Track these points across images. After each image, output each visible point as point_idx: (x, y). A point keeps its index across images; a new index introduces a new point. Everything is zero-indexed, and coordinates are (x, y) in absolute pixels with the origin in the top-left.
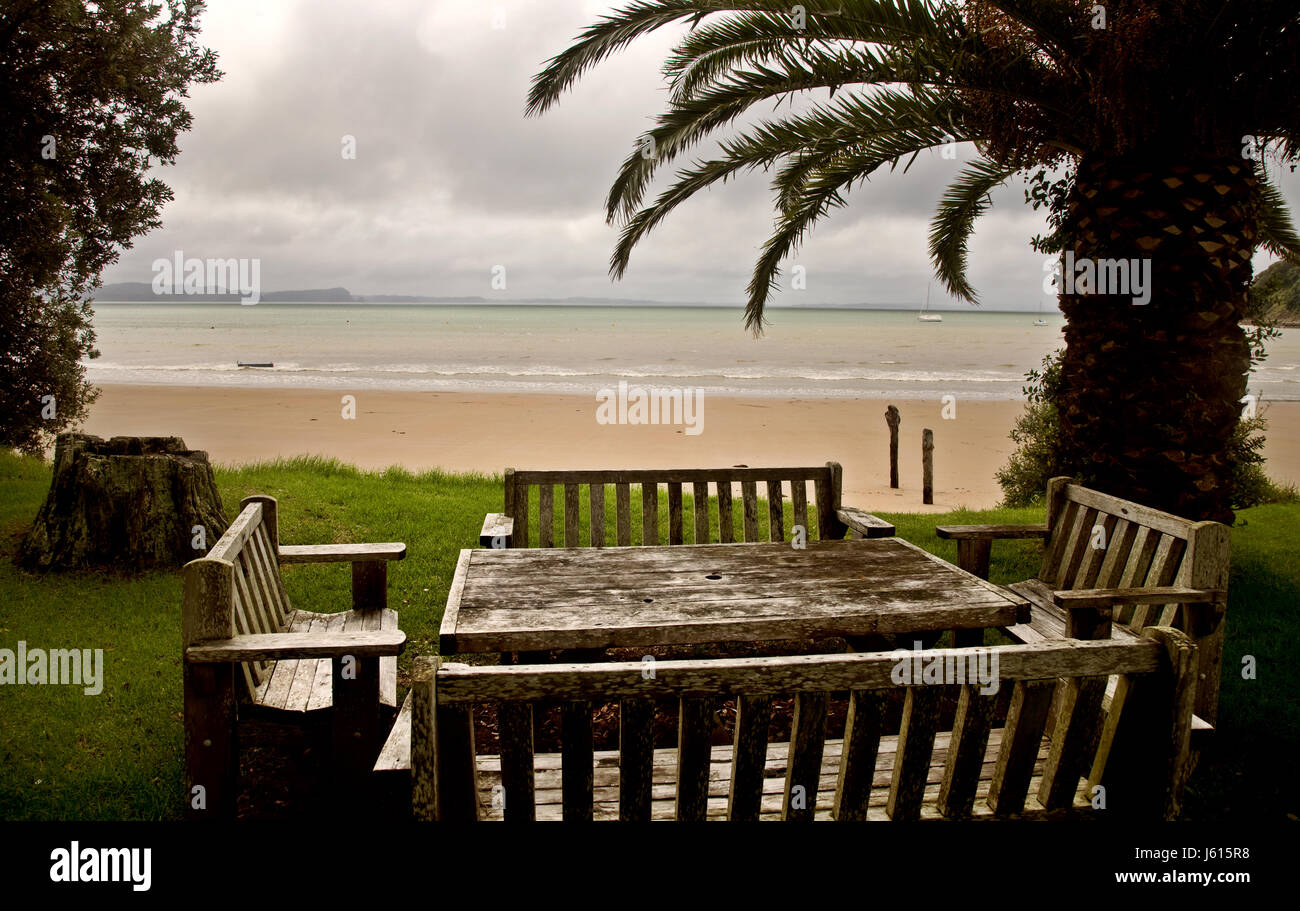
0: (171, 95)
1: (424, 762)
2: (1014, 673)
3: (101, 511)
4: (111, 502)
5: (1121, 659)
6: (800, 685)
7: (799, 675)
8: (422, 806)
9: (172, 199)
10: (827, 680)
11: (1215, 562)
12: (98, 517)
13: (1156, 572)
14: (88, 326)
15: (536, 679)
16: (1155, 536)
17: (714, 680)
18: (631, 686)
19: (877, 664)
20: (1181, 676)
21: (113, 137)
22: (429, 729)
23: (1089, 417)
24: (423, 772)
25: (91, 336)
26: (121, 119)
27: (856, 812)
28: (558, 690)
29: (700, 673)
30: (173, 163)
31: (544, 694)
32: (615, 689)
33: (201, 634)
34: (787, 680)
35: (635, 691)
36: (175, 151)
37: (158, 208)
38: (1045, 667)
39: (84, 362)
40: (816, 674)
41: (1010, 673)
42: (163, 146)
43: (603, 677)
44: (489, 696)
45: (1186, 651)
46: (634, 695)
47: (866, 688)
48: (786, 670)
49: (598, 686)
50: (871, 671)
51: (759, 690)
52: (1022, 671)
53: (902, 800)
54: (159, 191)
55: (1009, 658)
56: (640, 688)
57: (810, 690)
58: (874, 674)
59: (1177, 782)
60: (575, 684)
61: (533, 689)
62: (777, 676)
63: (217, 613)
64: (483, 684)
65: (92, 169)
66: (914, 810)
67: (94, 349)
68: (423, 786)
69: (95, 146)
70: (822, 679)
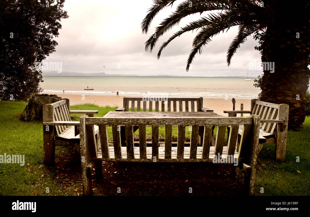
0: (57, 21)
1: (82, 136)
2: (216, 123)
3: (38, 109)
4: (40, 107)
5: (242, 121)
6: (165, 123)
7: (165, 121)
8: (82, 146)
9: (58, 45)
10: (171, 122)
11: (285, 114)
12: (37, 110)
13: (272, 118)
14: (40, 75)
15: (106, 119)
16: (273, 109)
17: (145, 121)
18: (127, 122)
19: (183, 119)
20: (256, 125)
21: (45, 31)
22: (83, 129)
23: (268, 90)
24: (82, 138)
25: (41, 77)
26: (46, 27)
27: (181, 156)
28: (111, 122)
29: (142, 119)
30: (58, 37)
31: (108, 123)
32: (123, 122)
33: (47, 120)
34: (162, 122)
35: (128, 123)
36: (58, 34)
37: (55, 47)
38: (223, 122)
39: (40, 83)
40: (168, 121)
41: (215, 123)
42: (56, 33)
43: (121, 119)
44: (96, 123)
45: (257, 119)
46: (128, 124)
47: (180, 124)
48: (162, 119)
49: (120, 121)
50: (181, 121)
51: (155, 124)
52: (218, 122)
53: (192, 153)
54: (55, 43)
55: (214, 119)
56: (129, 122)
57: (167, 124)
58: (182, 121)
59: (256, 150)
60: (115, 121)
61: (106, 121)
62: (159, 121)
63: (50, 116)
64: (95, 120)
65: (40, 38)
66: (195, 156)
67: (42, 80)
68: (82, 141)
69: (41, 33)
70: (170, 122)
